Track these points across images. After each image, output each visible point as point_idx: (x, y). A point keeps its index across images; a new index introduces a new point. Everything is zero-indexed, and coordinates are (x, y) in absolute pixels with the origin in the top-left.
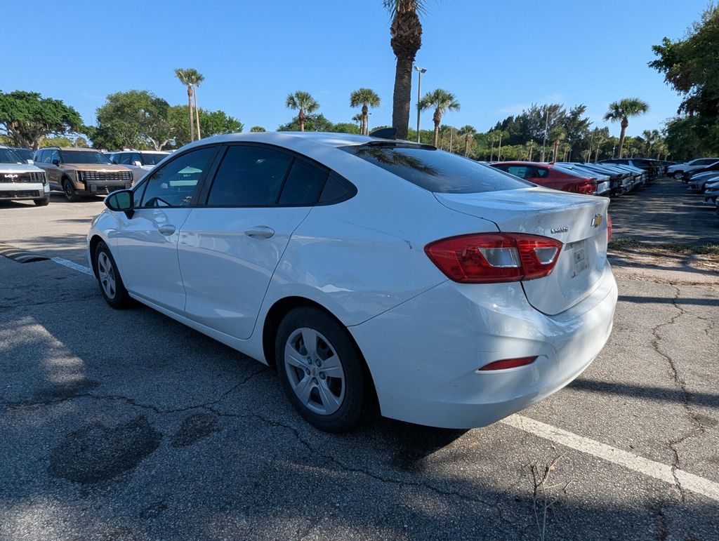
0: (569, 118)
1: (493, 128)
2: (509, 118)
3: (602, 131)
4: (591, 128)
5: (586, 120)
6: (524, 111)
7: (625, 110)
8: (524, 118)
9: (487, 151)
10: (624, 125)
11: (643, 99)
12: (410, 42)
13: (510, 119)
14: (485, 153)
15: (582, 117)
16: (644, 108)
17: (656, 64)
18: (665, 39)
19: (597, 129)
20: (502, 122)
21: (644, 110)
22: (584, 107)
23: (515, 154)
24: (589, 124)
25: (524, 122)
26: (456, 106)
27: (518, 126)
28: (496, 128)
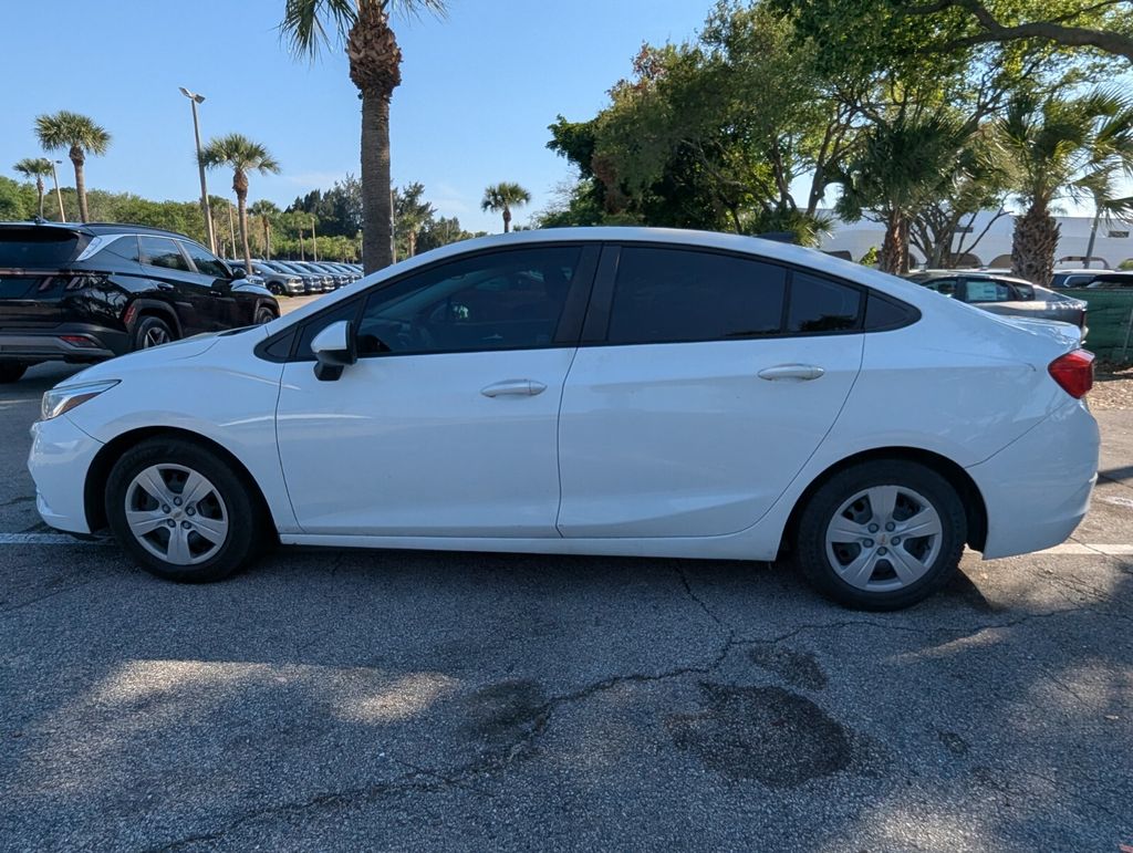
0: (403, 201)
1: (292, 208)
2: (313, 193)
3: (450, 222)
4: (436, 218)
5: (428, 205)
6: (336, 184)
7: (504, 197)
8: (338, 193)
9: (290, 243)
10: (507, 217)
11: (524, 186)
12: (388, 73)
13: (315, 195)
14: (287, 248)
15: (421, 201)
16: (526, 197)
17: (552, 145)
18: (559, 118)
19: (443, 219)
20: (303, 197)
21: (527, 200)
22: (421, 186)
23: (337, 251)
24: (432, 211)
25: (339, 201)
26: (270, 165)
27: (329, 205)
28: (296, 206)
